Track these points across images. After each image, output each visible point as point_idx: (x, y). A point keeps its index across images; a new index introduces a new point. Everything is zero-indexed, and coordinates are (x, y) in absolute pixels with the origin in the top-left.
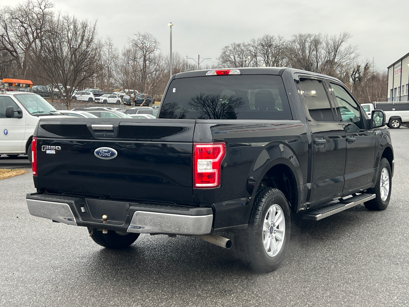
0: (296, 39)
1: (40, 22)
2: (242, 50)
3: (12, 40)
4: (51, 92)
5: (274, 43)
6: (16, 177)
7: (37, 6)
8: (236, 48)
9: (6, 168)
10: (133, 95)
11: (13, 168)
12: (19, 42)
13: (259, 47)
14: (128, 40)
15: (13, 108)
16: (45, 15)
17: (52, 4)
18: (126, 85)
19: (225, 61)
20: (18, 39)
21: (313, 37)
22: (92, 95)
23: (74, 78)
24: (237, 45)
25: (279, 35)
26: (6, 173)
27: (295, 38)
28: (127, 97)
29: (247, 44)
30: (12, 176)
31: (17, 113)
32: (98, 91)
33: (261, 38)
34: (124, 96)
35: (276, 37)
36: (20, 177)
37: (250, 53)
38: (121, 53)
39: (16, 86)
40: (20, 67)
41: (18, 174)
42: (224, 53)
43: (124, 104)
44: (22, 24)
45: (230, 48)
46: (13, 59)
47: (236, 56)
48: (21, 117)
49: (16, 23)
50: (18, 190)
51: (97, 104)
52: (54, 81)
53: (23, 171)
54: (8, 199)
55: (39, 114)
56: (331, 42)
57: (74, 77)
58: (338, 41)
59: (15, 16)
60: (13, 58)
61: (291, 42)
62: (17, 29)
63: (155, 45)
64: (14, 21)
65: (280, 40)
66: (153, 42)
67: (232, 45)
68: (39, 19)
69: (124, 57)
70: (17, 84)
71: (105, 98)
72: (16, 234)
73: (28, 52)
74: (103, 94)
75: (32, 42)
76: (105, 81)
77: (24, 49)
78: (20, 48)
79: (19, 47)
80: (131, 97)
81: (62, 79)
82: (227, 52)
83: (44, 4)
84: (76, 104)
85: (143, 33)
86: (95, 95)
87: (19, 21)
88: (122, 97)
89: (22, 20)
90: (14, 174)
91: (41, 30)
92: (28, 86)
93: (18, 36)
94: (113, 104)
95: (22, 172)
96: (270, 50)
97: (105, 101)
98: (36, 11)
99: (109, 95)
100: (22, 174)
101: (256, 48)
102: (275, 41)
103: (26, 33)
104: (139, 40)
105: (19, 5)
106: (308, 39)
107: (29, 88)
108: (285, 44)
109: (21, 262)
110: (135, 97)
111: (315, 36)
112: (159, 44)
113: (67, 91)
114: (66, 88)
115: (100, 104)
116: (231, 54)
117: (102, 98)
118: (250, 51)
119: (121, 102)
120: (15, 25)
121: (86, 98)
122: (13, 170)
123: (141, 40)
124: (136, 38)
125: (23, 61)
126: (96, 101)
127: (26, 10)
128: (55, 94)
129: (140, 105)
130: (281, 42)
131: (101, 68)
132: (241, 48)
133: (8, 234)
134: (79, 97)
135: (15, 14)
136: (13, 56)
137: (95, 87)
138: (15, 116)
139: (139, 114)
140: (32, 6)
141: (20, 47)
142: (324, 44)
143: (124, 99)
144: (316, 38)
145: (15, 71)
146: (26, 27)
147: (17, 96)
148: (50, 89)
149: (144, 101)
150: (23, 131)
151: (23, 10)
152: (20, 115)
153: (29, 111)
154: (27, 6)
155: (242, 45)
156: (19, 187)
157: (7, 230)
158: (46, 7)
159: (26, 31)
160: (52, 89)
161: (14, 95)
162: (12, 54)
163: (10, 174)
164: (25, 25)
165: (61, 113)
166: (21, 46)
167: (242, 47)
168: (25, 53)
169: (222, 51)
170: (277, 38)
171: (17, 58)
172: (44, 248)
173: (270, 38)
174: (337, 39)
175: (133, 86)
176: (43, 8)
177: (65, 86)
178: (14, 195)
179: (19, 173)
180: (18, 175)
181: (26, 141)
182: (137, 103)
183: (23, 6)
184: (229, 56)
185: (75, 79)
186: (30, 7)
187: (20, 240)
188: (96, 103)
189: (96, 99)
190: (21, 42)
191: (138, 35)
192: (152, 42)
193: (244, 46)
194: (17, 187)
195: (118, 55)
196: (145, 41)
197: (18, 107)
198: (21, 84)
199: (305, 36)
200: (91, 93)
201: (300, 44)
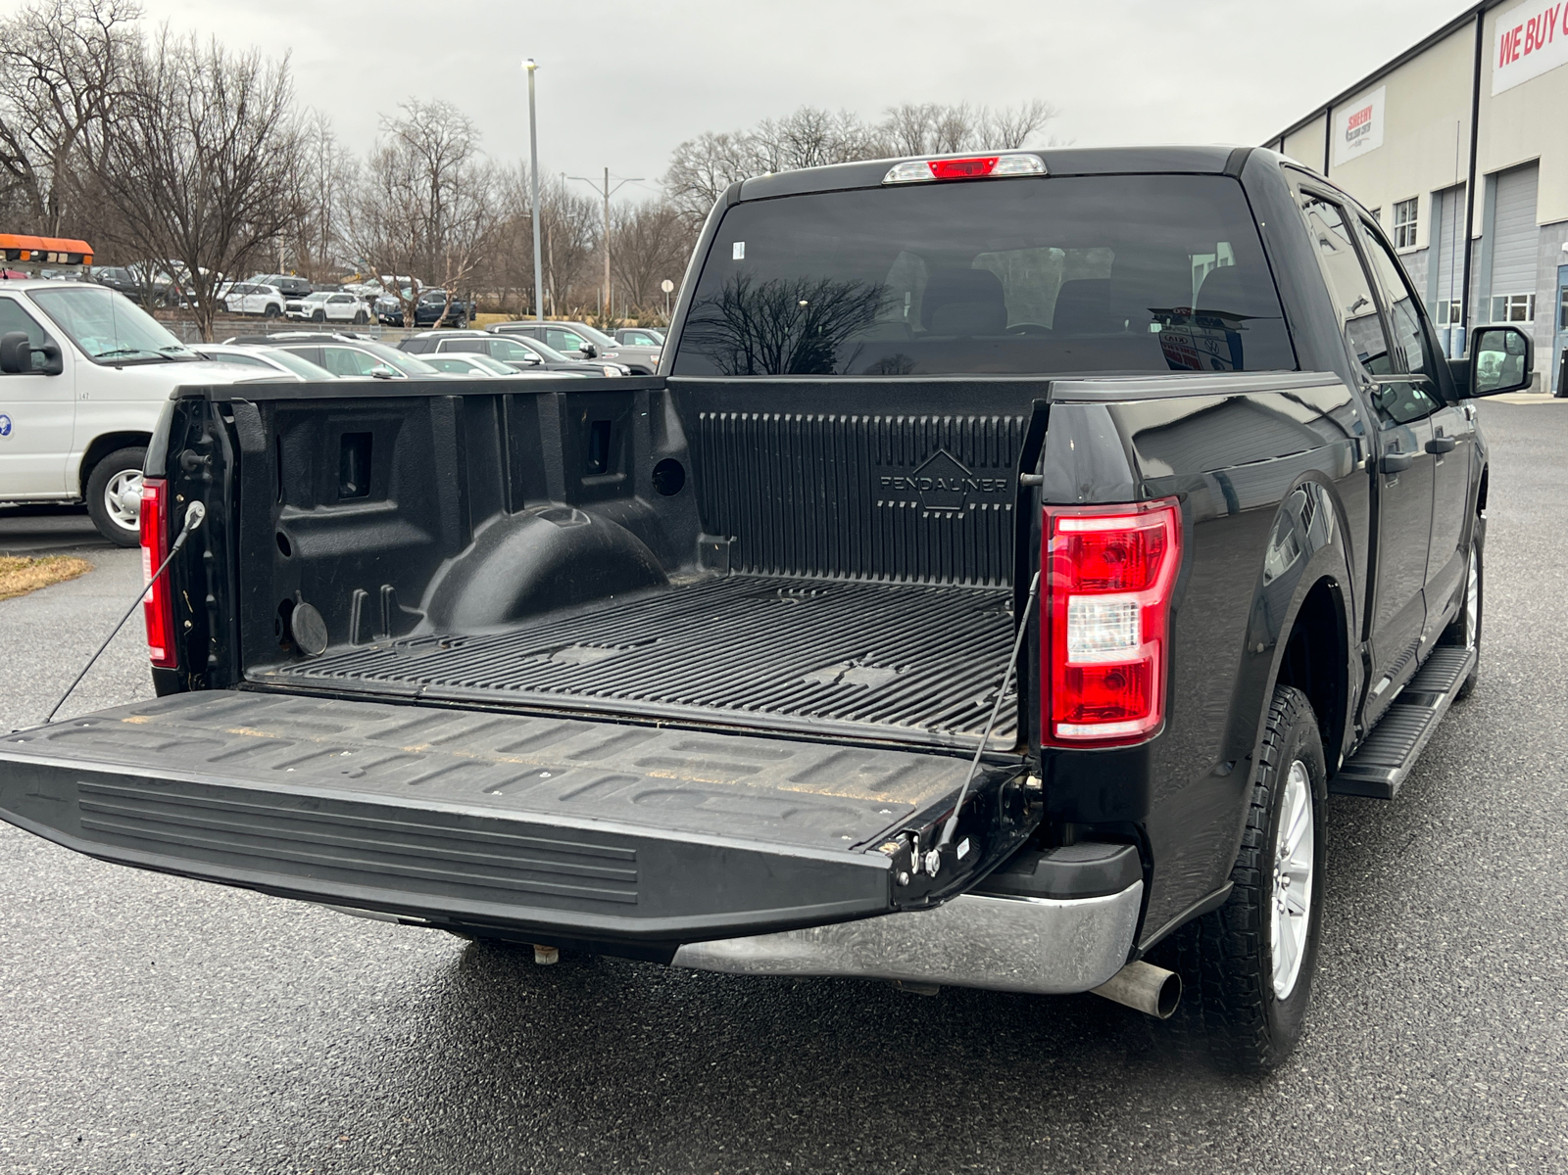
0: (896, 121)
1: (99, 66)
2: (733, 154)
3: (10, 122)
4: (145, 286)
5: (829, 132)
6: (51, 589)
7: (85, 14)
8: (716, 148)
9: (13, 550)
10: (407, 293)
11: (38, 552)
12: (33, 130)
13: (784, 146)
14: (381, 122)
15: (26, 339)
16: (113, 44)
17: (135, 9)
18: (384, 263)
19: (684, 188)
20: (29, 121)
21: (945, 116)
22: (278, 294)
23: (222, 238)
24: (718, 140)
25: (843, 110)
26: (12, 574)
27: (892, 116)
28: (391, 301)
29: (746, 135)
30: (36, 586)
31: (42, 355)
32: (296, 283)
33: (791, 118)
34: (377, 297)
35: (834, 115)
36: (63, 587)
37: (757, 163)
38: (367, 162)
39: (33, 259)
40: (38, 207)
41: (57, 577)
42: (679, 163)
43: (381, 321)
44: (40, 72)
45: (697, 149)
46: (17, 185)
47: (715, 173)
48: (57, 372)
49: (20, 67)
50: (62, 646)
51: (294, 323)
52: (156, 249)
53: (76, 561)
54: (27, 691)
55: (121, 357)
56: (997, 131)
57: (220, 234)
58: (1016, 128)
59: (15, 46)
60: (17, 180)
61: (881, 131)
62: (24, 89)
63: (466, 139)
64: (12, 61)
65: (848, 124)
66: (460, 130)
67: (702, 138)
68: (95, 57)
69: (375, 174)
70: (35, 253)
71: (318, 305)
72: (72, 878)
73: (63, 161)
74: (311, 292)
75: (77, 128)
76: (313, 250)
77: (51, 153)
78: (37, 150)
79: (33, 145)
80: (403, 301)
81: (182, 245)
82: (689, 160)
83: (108, 7)
84: (227, 325)
85: (426, 100)
86: (288, 294)
87: (30, 63)
88: (371, 299)
89: (39, 57)
90: (41, 576)
91: (102, 91)
92: (77, 259)
93: (26, 108)
94: (346, 321)
95: (72, 569)
96: (816, 154)
97: (319, 315)
98: (84, 29)
99: (332, 294)
100: (74, 576)
101: (776, 148)
102: (833, 126)
103: (56, 99)
104: (414, 124)
105: (26, 11)
106: (931, 122)
107: (80, 268)
108: (860, 135)
109: (110, 1054)
110: (416, 299)
111: (952, 112)
112: (478, 137)
113: (198, 282)
114: (195, 272)
115: (302, 323)
116: (701, 167)
117: (309, 305)
118: (757, 156)
119: (369, 315)
120: (17, 76)
121: (257, 303)
122: (36, 560)
123: (423, 123)
124: (405, 117)
125: (48, 189)
126: (291, 314)
127: (51, 26)
128: (160, 294)
129: (432, 326)
130: (850, 129)
131: (299, 210)
132: (729, 150)
133: (36, 877)
134: (236, 302)
135: (14, 38)
136: (16, 172)
137: (283, 272)
138: (34, 367)
139: (446, 351)
140: (70, 12)
141: (37, 144)
142: (978, 136)
143: (380, 305)
144: (953, 117)
145: (23, 223)
146: (54, 82)
147: (39, 297)
148: (140, 279)
149: (445, 312)
150: (66, 420)
151: (40, 26)
152: (53, 365)
153: (87, 347)
154: (52, 13)
155: (731, 140)
156: (67, 632)
157: (32, 854)
158: (115, 18)
159: (55, 93)
160: (148, 278)
161: (26, 291)
162: (11, 168)
163: (28, 575)
164: (50, 75)
165: (197, 353)
166: (41, 143)
167: (733, 144)
168: (55, 162)
169: (674, 158)
170: (838, 118)
171: (29, 180)
172: (208, 955)
173: (817, 119)
174: (1015, 123)
175: (410, 265)
176: (107, 20)
177: (193, 266)
178: (49, 674)
179: (60, 572)
180: (58, 582)
181: (80, 455)
182: (423, 318)
183: (41, 12)
184: (694, 172)
185: (224, 244)
186: (63, 18)
187: (91, 912)
188: (291, 319)
189: (289, 308)
190: (38, 129)
191: (411, 108)
192: (456, 128)
193: (738, 141)
194: (57, 636)
195: (357, 167)
196: (435, 124)
197: (46, 335)
198: (50, 254)
199: (921, 112)
200: (273, 288)
201: (906, 138)
